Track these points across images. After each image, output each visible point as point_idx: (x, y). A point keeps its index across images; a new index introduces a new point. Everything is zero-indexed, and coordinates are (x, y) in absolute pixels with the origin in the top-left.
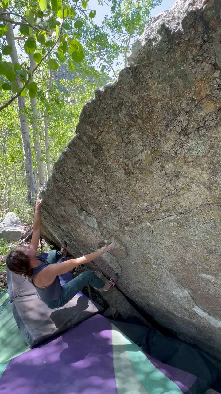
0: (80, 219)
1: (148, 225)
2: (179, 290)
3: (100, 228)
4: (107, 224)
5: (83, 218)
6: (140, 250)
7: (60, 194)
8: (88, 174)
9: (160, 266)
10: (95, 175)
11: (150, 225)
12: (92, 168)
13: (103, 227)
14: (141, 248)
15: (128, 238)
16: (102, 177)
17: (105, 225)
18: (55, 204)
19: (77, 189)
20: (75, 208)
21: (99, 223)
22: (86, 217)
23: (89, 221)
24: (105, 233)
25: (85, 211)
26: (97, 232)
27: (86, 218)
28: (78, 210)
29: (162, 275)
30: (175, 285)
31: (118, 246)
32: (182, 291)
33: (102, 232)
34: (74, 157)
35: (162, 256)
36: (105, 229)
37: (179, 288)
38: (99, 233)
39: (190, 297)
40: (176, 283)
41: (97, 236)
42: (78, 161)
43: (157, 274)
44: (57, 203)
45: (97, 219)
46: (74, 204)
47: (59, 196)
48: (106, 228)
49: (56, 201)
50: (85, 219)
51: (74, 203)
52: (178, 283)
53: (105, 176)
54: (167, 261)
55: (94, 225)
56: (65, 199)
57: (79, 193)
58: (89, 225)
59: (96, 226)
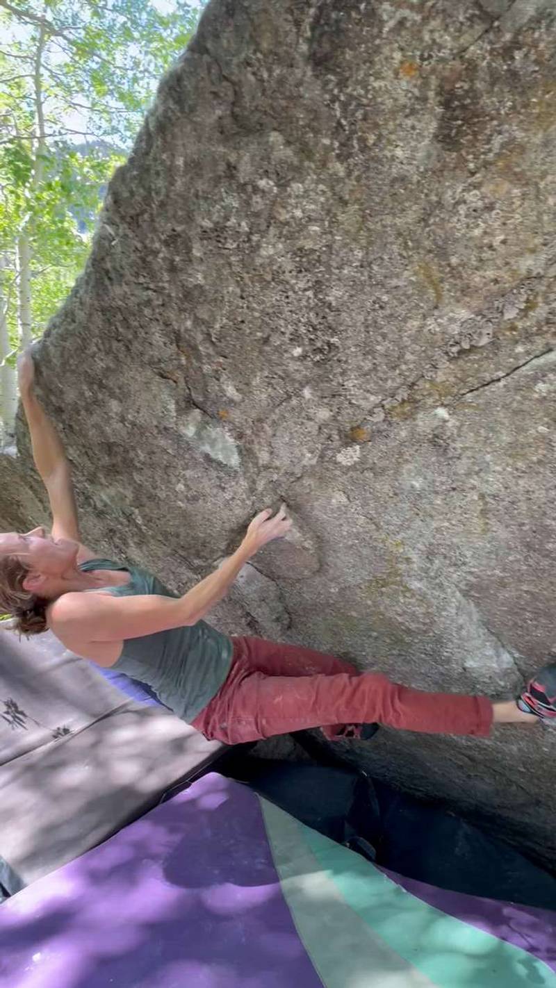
0: (178, 438)
1: (440, 416)
2: (490, 652)
3: (247, 467)
4: (272, 453)
5: (190, 431)
6: (376, 535)
7: (115, 344)
8: (262, 183)
9: (437, 581)
10: (293, 179)
11: (446, 416)
12: (284, 145)
13: (257, 464)
14: (378, 528)
15: (339, 499)
16: (321, 187)
17: (264, 457)
18: (88, 394)
19: (190, 296)
20: (165, 396)
21: (246, 453)
22: (202, 427)
23: (213, 443)
24: (261, 486)
25: (198, 407)
26: (237, 483)
27: (204, 433)
28: (177, 403)
29: (440, 609)
30: (480, 636)
31: (295, 535)
32: (498, 656)
33: (254, 482)
34: (216, 94)
35: (455, 540)
36: (263, 474)
37: (490, 646)
38: (244, 484)
39: (518, 673)
40: (481, 631)
41: (233, 498)
42: (228, 121)
43: (420, 610)
44: (95, 387)
45: (240, 436)
46: (163, 381)
47: (108, 352)
48: (266, 467)
49: (91, 384)
50: (198, 433)
51: (162, 376)
52: (486, 630)
53: (334, 181)
54: (468, 554)
55: (228, 457)
56: (129, 359)
57: (195, 314)
58: (213, 455)
59: (235, 460)
